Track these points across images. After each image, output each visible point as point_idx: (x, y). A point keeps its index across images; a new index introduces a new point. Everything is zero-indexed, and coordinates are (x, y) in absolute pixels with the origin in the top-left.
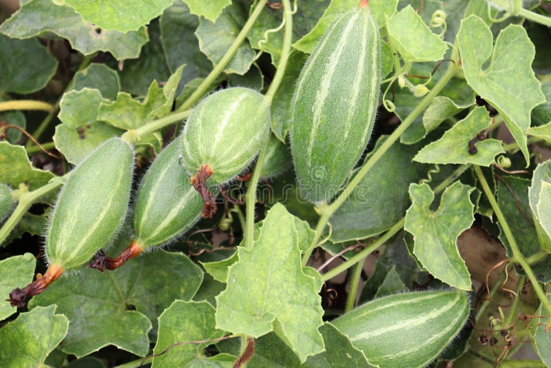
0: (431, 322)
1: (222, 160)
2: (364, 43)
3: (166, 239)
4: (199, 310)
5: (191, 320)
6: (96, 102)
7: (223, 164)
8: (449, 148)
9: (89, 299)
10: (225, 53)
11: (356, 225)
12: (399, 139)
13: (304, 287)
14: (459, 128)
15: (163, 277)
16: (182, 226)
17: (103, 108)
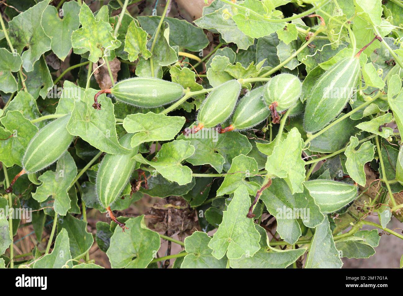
0: (342, 195)
1: (283, 102)
2: (354, 72)
3: (245, 128)
4: (249, 161)
5: (245, 164)
6: (226, 63)
7: (283, 104)
8: (371, 126)
9: (201, 143)
10: (286, 59)
11: (320, 146)
12: (349, 116)
13: (299, 164)
14: (378, 119)
15: (233, 144)
16: (252, 125)
17: (229, 67)
